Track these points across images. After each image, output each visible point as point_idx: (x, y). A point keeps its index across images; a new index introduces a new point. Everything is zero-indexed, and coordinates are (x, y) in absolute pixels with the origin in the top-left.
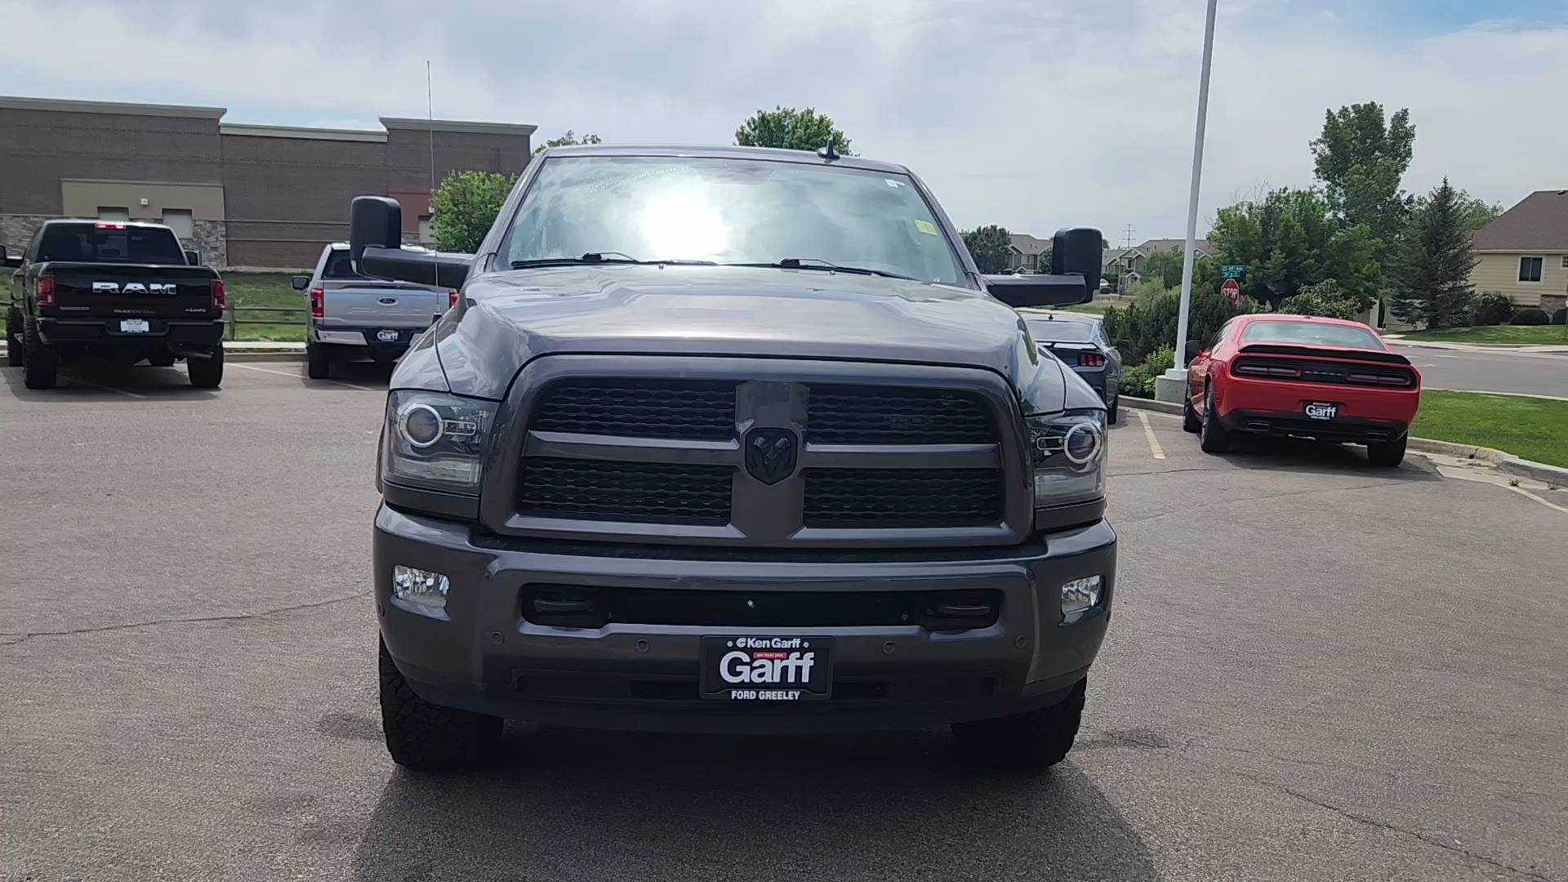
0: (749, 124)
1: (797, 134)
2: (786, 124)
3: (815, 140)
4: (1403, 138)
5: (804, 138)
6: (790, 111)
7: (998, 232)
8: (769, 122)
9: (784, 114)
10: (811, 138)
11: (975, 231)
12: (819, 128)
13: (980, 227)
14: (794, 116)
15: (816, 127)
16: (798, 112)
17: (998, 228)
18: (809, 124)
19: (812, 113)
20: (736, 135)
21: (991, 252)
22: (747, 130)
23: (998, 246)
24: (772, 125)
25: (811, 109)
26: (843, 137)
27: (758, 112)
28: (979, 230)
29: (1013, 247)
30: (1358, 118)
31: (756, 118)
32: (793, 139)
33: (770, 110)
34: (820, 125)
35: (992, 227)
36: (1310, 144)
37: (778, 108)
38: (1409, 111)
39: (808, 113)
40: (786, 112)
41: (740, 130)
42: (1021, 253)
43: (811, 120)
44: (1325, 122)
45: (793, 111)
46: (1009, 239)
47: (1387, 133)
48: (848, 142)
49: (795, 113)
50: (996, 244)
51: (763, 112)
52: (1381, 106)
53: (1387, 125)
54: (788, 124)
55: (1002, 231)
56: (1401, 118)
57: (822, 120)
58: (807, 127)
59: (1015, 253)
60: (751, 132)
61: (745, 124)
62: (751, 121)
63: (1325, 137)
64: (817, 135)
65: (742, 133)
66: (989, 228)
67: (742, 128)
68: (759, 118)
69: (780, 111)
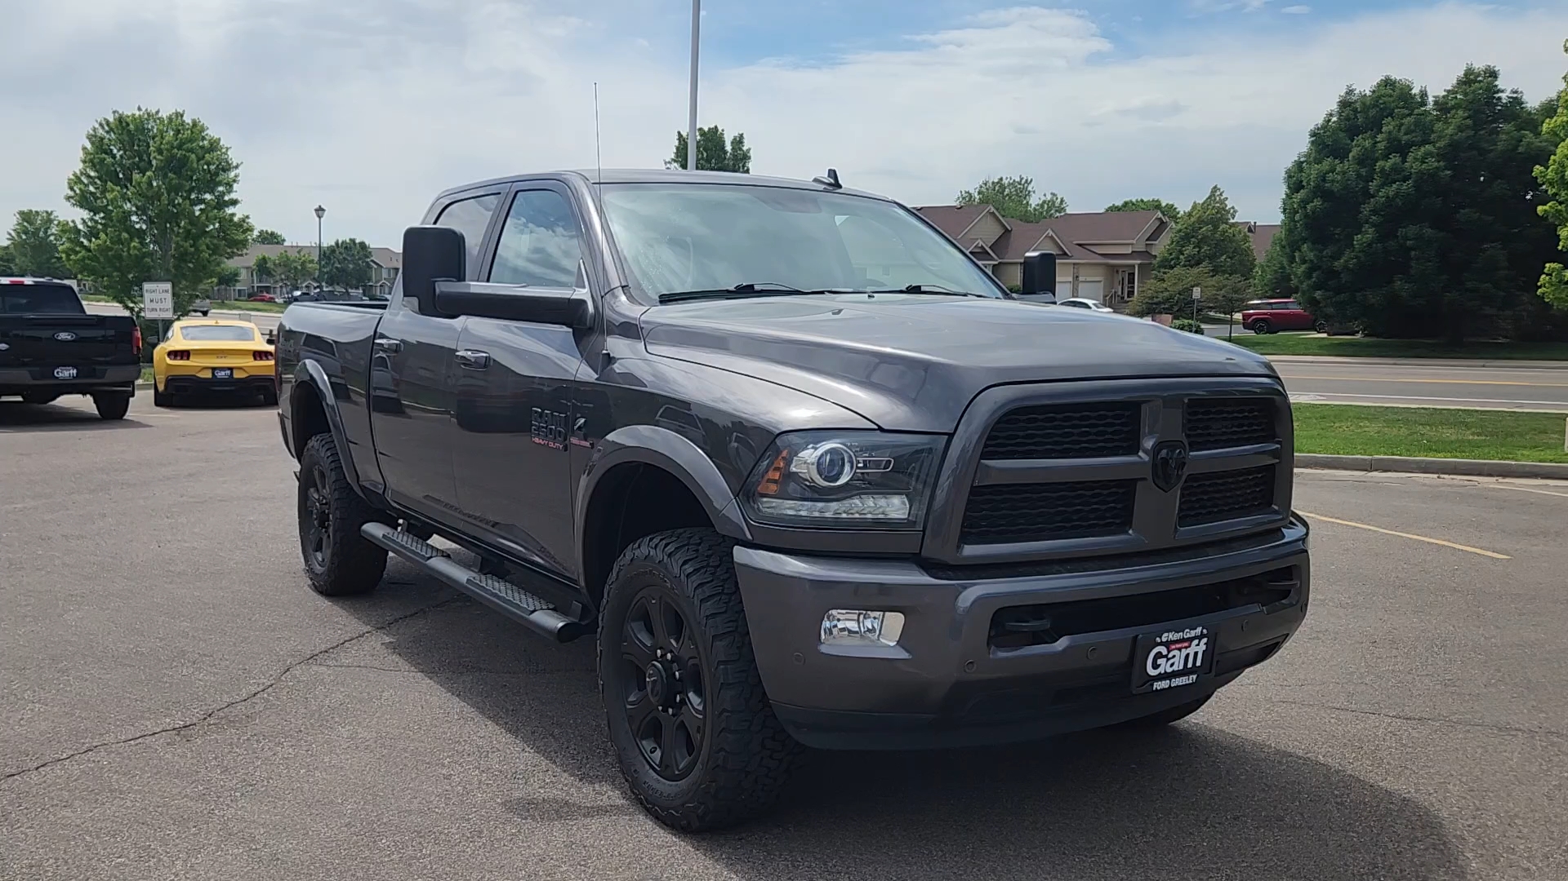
0: (101, 125)
1: (167, 138)
2: (150, 127)
3: (189, 145)
4: (742, 160)
5: (175, 144)
6: (154, 112)
7: (358, 245)
8: (128, 125)
9: (146, 116)
10: (184, 144)
11: (333, 244)
12: (192, 132)
13: (338, 241)
14: (159, 119)
15: (189, 132)
16: (164, 114)
17: (357, 241)
18: (180, 128)
19: (182, 116)
20: (88, 138)
21: (351, 266)
22: (101, 132)
23: (360, 259)
24: (132, 127)
25: (181, 112)
26: (221, 144)
27: (114, 112)
28: (337, 243)
29: (372, 261)
30: (703, 140)
31: (111, 120)
32: (161, 143)
33: (129, 110)
34: (193, 130)
35: (350, 240)
36: (666, 163)
37: (139, 109)
38: (744, 136)
39: (177, 117)
40: (148, 114)
41: (91, 132)
42: (382, 267)
43: (183, 123)
44: (677, 143)
45: (157, 112)
46: (370, 253)
47: (728, 154)
48: (227, 149)
49: (160, 115)
50: (357, 257)
51: (121, 112)
52: (723, 130)
53: (728, 148)
54: (153, 127)
55: (363, 245)
56: (738, 141)
57: (195, 124)
58: (178, 132)
59: (375, 266)
60: (105, 134)
61: (97, 126)
62: (104, 122)
63: (677, 157)
64: (191, 141)
65: (95, 136)
66: (348, 241)
67: (95, 129)
68: (115, 119)
69: (141, 113)
